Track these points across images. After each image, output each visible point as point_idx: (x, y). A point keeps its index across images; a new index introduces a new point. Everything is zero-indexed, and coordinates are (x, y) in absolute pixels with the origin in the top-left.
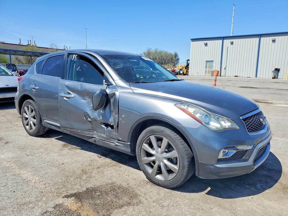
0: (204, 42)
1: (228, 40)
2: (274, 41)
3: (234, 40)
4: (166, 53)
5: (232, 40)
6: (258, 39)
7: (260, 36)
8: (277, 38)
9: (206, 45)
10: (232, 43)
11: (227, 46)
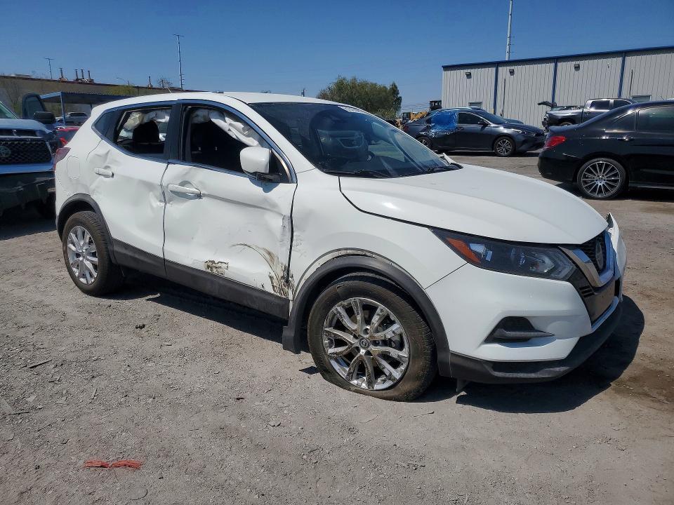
0: (466, 71)
1: (505, 68)
2: (577, 68)
3: (516, 67)
4: (374, 86)
5: (512, 68)
6: (552, 65)
7: (556, 60)
8: (582, 63)
9: (469, 76)
10: (512, 72)
11: (504, 77)
